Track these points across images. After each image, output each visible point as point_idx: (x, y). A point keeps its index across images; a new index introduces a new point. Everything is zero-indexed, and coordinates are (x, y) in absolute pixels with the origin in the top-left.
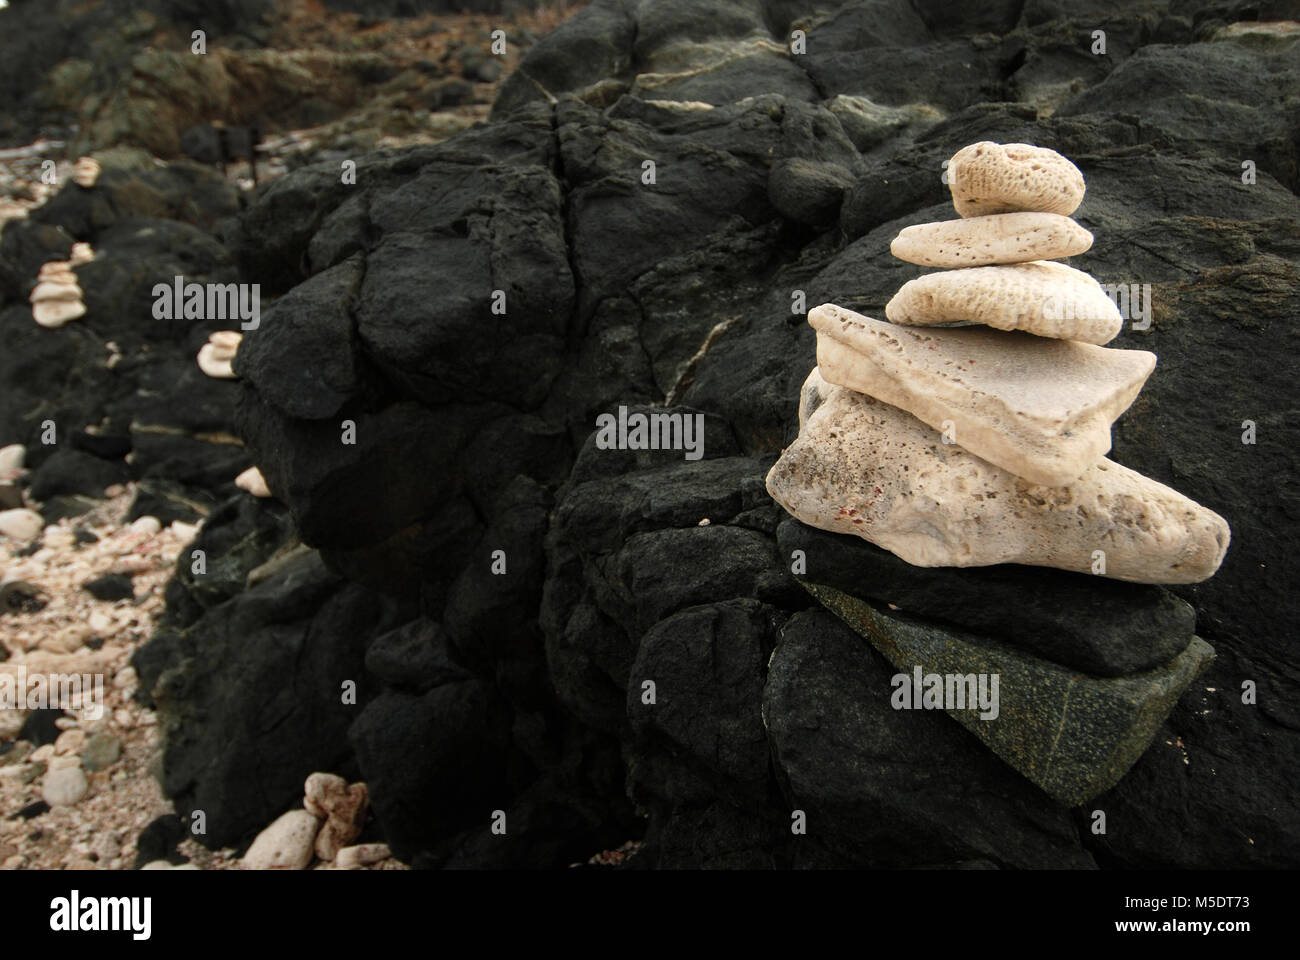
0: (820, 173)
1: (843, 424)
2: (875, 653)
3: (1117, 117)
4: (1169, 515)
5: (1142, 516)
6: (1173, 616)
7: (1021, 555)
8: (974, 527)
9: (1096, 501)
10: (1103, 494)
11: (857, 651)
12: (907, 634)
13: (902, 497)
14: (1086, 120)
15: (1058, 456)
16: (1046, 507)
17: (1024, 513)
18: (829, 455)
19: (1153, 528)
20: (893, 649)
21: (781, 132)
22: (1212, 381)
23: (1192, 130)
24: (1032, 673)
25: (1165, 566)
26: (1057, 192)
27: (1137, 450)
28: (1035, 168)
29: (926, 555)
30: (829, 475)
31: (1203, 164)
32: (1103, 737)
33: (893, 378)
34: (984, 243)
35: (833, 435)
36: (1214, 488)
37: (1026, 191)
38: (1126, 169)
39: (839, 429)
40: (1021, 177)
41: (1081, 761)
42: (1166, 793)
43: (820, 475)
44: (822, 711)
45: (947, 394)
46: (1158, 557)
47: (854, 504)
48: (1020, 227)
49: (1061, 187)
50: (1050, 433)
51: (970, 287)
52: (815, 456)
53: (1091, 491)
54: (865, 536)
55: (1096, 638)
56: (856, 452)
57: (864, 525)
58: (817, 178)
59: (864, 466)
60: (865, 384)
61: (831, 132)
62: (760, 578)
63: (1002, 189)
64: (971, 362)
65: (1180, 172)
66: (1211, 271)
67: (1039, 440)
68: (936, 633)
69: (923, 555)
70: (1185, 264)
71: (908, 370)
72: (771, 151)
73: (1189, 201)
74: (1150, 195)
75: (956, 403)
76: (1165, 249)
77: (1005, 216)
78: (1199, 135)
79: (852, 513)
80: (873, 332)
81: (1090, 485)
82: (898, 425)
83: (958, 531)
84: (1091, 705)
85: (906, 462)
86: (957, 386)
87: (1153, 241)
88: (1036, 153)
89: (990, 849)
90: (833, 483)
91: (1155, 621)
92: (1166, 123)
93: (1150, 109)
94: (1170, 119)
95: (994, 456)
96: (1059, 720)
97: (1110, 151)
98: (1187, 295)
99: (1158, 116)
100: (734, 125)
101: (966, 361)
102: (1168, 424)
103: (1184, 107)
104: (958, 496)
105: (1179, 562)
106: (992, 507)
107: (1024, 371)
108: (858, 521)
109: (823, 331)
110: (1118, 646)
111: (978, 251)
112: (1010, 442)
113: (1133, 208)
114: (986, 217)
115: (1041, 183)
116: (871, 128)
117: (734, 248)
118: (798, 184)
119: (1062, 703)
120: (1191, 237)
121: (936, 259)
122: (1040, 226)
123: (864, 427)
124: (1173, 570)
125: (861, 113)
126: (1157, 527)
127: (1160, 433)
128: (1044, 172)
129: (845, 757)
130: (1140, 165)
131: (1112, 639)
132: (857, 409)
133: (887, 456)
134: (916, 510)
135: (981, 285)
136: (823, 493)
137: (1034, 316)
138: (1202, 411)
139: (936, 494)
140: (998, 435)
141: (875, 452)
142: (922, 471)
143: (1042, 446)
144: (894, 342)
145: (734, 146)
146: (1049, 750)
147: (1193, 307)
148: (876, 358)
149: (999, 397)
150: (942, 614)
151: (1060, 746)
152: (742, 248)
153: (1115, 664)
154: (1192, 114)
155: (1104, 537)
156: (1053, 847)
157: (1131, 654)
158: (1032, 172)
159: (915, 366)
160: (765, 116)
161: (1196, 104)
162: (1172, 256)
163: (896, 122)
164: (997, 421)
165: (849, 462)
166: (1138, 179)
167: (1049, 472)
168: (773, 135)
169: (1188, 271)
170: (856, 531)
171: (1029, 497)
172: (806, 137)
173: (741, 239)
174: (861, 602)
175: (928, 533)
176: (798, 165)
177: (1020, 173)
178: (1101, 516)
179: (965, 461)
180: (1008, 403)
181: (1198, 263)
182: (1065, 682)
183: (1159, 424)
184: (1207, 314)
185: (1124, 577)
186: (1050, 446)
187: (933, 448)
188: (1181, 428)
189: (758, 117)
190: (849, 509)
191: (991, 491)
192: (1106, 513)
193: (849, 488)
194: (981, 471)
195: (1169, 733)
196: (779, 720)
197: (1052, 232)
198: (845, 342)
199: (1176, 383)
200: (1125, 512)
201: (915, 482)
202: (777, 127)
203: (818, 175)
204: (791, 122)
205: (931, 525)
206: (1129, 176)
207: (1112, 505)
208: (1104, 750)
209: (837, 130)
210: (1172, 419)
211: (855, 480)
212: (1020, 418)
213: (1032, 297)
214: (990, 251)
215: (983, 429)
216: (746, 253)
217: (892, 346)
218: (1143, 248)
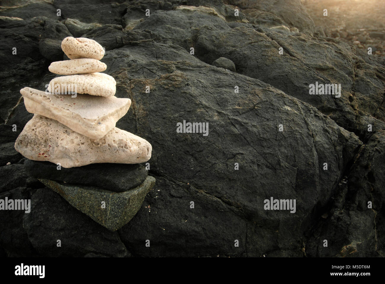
0: (57, 44)
1: (37, 126)
2: (62, 198)
3: (145, 31)
4: (133, 144)
5: (126, 145)
6: (140, 172)
7: (96, 160)
8: (78, 154)
9: (113, 142)
10: (115, 140)
11: (56, 198)
12: (68, 189)
13: (56, 147)
14: (137, 31)
15: (96, 130)
16: (99, 145)
17: (93, 148)
18: (32, 136)
19: (129, 148)
20: (65, 195)
21: (44, 29)
22: (163, 106)
23: (168, 35)
24: (100, 194)
25: (135, 158)
26: (93, 53)
27: (143, 126)
28: (86, 45)
29: (68, 165)
30: (33, 143)
31: (167, 45)
32: (120, 209)
33: (49, 110)
34: (74, 68)
35: (33, 130)
36: (162, 135)
37: (83, 52)
38: (146, 46)
39: (35, 127)
40: (81, 48)
41: (115, 217)
42: (143, 221)
43: (30, 143)
44: (42, 219)
45: (65, 114)
46: (131, 156)
47: (43, 151)
48: (83, 63)
49: (94, 51)
50: (93, 123)
51: (67, 81)
52: (28, 137)
53: (111, 139)
54: (50, 161)
55: (116, 181)
56: (41, 134)
57: (48, 157)
58: (55, 45)
59: (44, 138)
60: (41, 112)
61: (63, 30)
62: (27, 180)
63: (76, 51)
64: (74, 104)
65: (160, 47)
66: (164, 75)
67: (90, 126)
68: (76, 188)
69: (67, 164)
70: (157, 73)
71: (52, 107)
72: (40, 36)
73: (163, 56)
74: (152, 54)
75: (68, 117)
76: (153, 69)
77: (79, 60)
78: (170, 37)
79: (43, 154)
80: (41, 96)
81: (111, 137)
82: (56, 125)
83: (74, 155)
84: (116, 201)
85: (57, 136)
86: (68, 111)
87: (150, 67)
88: (88, 41)
89: (93, 249)
90: (35, 145)
91: (135, 174)
92: (161, 33)
93: (157, 29)
94: (162, 32)
95: (81, 132)
96: (109, 207)
97: (142, 40)
98: (157, 82)
99: (159, 31)
100: (27, 27)
101: (73, 104)
102: (151, 118)
103: (166, 28)
104: (72, 145)
105: (138, 157)
106: (83, 147)
107: (90, 106)
108: (46, 157)
109: (25, 96)
110: (123, 182)
111: (72, 70)
112: (83, 127)
113: (148, 57)
114: (74, 60)
115: (87, 50)
116: (80, 30)
117: (27, 68)
118: (48, 47)
119: (109, 202)
120: (160, 66)
121: (61, 72)
122: (89, 62)
123: (44, 126)
124: (138, 159)
125: (76, 25)
126: (130, 148)
127: (149, 121)
128: (88, 46)
129: (49, 232)
130: (150, 45)
131: (121, 181)
132: (42, 121)
133: (52, 135)
134: (60, 150)
135: (71, 80)
136: (32, 149)
137: (87, 89)
138: (160, 114)
139: (65, 145)
140: (80, 125)
141: (48, 134)
142: (62, 138)
143: (92, 128)
144: (49, 99)
145: (26, 34)
146: (107, 216)
147: (159, 85)
148: (42, 104)
149: (79, 114)
150: (77, 182)
151: (109, 214)
152: (30, 69)
153: (123, 188)
154: (168, 31)
155: (116, 152)
156: (113, 244)
157: (128, 184)
158: (84, 47)
159: (55, 106)
160: (38, 24)
161: (169, 28)
162: (154, 71)
163: (88, 28)
164: (79, 121)
165: (39, 138)
166: (149, 49)
167: (94, 135)
168: (41, 31)
169: (158, 75)
170: (46, 159)
171: (95, 143)
172: (53, 32)
173: (30, 66)
174: (55, 182)
175: (67, 158)
176: (48, 41)
177: (80, 47)
178: (114, 146)
179: (74, 134)
180: (81, 116)
181: (161, 73)
182: (109, 195)
183: (148, 119)
184: (162, 87)
185: (126, 163)
186: (94, 127)
187: (67, 131)
188: (154, 119)
189: (35, 24)
190: (42, 153)
191: (82, 142)
192: (116, 145)
193: (40, 146)
194: (79, 137)
195: (147, 204)
196: (27, 225)
197: (92, 64)
198: (32, 99)
199: (154, 107)
200: (121, 144)
201: (60, 142)
202: (43, 28)
203: (56, 45)
204: (47, 26)
205: (66, 155)
206: (147, 48)
207: (118, 143)
208: (120, 213)
209: (65, 30)
210: (152, 117)
211: (42, 143)
212: (85, 120)
213: (86, 84)
214: (76, 70)
215: (76, 124)
216: (31, 71)
217: (48, 100)
218: (147, 69)
